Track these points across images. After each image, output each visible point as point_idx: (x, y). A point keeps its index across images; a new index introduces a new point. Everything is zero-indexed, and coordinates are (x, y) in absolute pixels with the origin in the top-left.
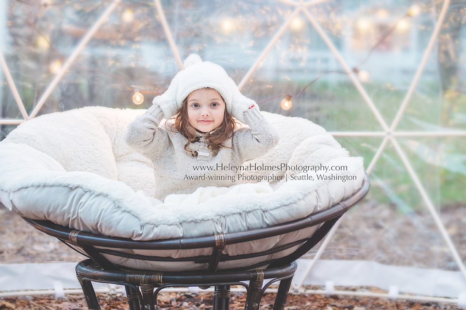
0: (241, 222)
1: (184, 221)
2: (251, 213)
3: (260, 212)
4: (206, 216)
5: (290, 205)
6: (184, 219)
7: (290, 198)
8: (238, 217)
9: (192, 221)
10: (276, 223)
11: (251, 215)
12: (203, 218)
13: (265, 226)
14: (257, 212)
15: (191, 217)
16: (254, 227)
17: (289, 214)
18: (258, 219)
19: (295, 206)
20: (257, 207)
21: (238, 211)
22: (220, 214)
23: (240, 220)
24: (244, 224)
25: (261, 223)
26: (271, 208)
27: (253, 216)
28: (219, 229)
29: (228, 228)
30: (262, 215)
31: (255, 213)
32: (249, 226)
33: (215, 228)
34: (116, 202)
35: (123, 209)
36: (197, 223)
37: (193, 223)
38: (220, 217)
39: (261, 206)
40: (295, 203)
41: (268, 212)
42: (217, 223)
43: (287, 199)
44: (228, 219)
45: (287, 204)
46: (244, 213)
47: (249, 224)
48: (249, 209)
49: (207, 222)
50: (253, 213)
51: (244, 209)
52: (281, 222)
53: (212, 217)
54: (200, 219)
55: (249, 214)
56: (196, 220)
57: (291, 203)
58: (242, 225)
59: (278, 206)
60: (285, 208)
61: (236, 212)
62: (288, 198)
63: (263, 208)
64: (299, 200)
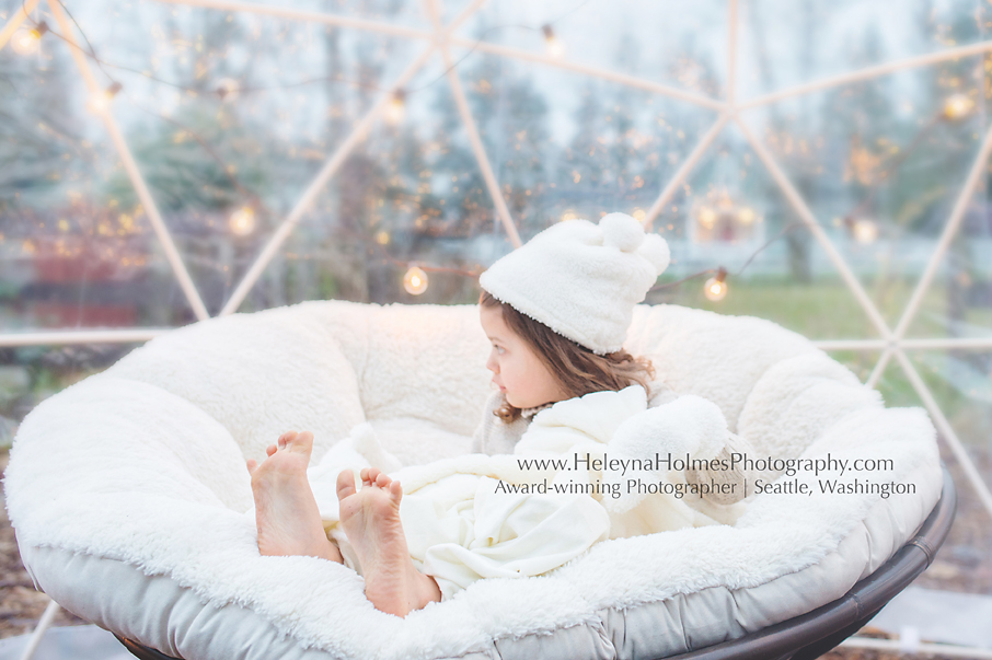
0: (669, 625)
1: (506, 637)
2: (698, 599)
3: (722, 594)
4: (566, 616)
5: (806, 571)
6: (505, 629)
7: (804, 550)
8: (660, 612)
9: (528, 635)
10: (768, 623)
11: (696, 603)
12: (560, 623)
13: (736, 634)
14: (711, 592)
15: (524, 624)
16: (707, 636)
17: (803, 596)
18: (717, 613)
19: (818, 572)
20: (712, 582)
21: (662, 595)
22: (609, 603)
23: (667, 620)
24: (679, 631)
25: (727, 623)
26: (754, 582)
27: (703, 606)
28: (607, 650)
29: (634, 643)
30: (728, 600)
31: (709, 597)
32: (692, 635)
33: (597, 648)
34: (279, 625)
35: (304, 645)
36: (543, 639)
37: (532, 640)
38: (609, 613)
39: (723, 577)
40: (819, 564)
41: (744, 595)
42: (599, 632)
43: (797, 555)
44: (632, 619)
45: (796, 568)
46: (677, 597)
47: (693, 630)
48: (693, 588)
49: (573, 631)
50: (701, 595)
51: (678, 589)
52: (780, 619)
53: (587, 618)
54: (553, 626)
55: (690, 601)
56: (539, 629)
57: (808, 566)
58: (672, 632)
59: (773, 575)
60: (794, 580)
61: (654, 599)
62: (799, 549)
63: (731, 583)
64: (828, 553)
